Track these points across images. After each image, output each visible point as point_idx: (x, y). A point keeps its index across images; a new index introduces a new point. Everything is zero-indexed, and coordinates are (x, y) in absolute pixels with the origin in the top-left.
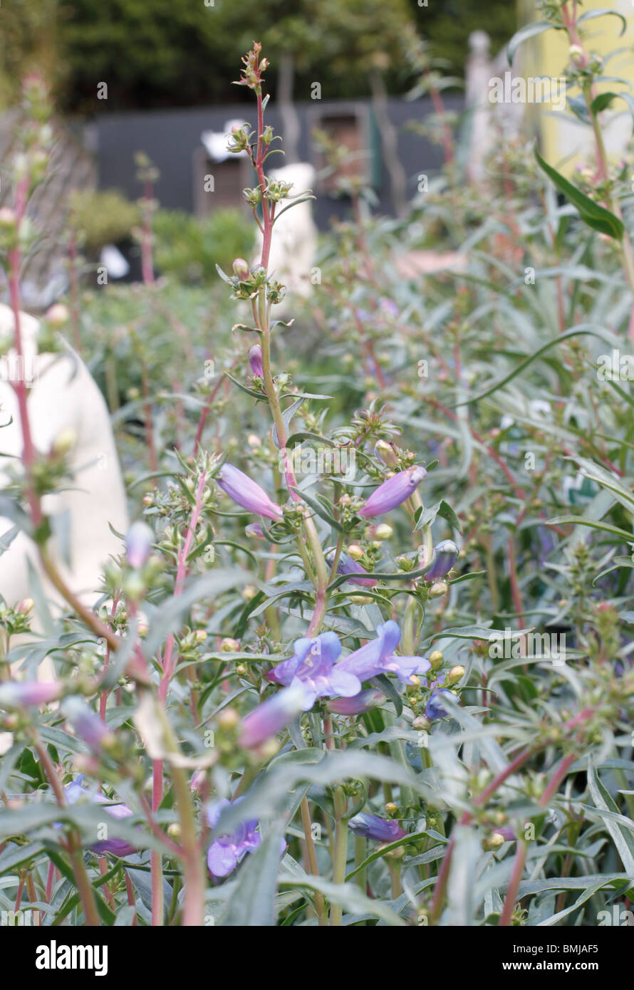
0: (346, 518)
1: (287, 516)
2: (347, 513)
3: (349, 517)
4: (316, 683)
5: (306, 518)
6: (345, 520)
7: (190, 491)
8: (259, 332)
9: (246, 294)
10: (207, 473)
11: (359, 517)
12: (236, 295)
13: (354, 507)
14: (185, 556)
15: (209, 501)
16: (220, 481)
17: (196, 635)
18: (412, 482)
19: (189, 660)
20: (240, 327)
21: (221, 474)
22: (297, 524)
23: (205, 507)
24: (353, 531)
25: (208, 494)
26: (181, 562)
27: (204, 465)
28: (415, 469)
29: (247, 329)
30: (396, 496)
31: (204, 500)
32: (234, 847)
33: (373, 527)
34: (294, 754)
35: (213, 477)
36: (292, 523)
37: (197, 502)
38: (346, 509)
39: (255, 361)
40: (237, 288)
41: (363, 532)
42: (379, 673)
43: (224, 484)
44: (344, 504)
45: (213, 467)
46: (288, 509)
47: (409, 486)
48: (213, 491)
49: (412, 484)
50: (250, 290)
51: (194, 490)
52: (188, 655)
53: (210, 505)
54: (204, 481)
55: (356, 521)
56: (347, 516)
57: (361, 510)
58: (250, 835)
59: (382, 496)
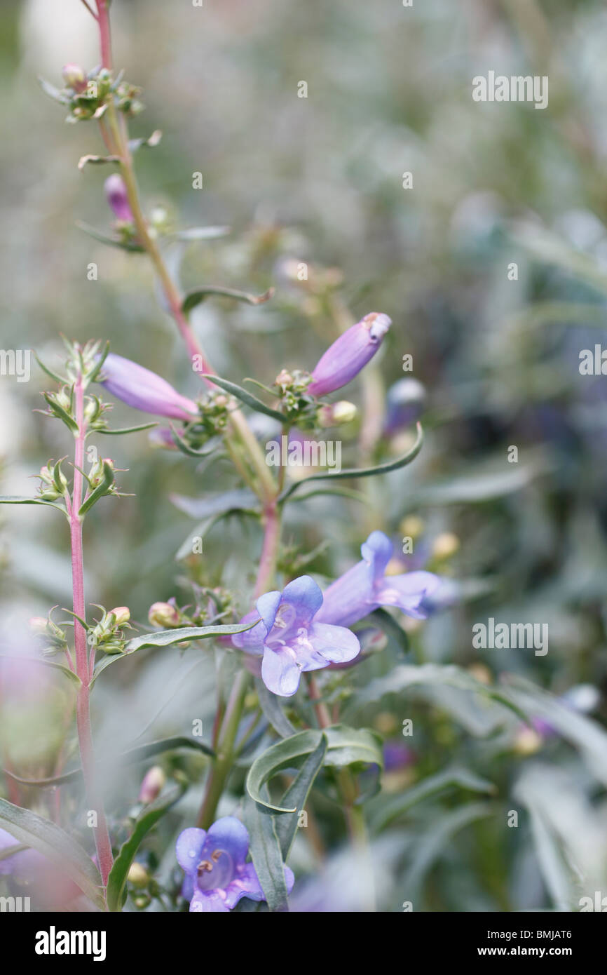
0: (291, 405)
1: (205, 414)
2: (290, 397)
3: (294, 403)
4: (295, 650)
5: (232, 411)
6: (290, 409)
7: (65, 410)
8: (117, 162)
9: (88, 111)
10: (84, 376)
11: (306, 398)
12: (75, 116)
13: (298, 387)
14: (77, 507)
15: (94, 418)
16: (104, 383)
17: (114, 617)
18: (374, 337)
19: (112, 654)
20: (90, 161)
21: (103, 373)
22: (222, 422)
23: (93, 428)
24: (301, 418)
25: (91, 408)
26: (73, 516)
27: (77, 365)
28: (373, 319)
29: (100, 162)
30: (354, 362)
31: (88, 419)
32: (222, 894)
33: (329, 409)
34: (279, 747)
35: (93, 380)
36: (215, 421)
37: (79, 426)
38: (289, 393)
39: (117, 200)
40: (74, 106)
41: (315, 418)
42: (375, 608)
43: (110, 386)
44: (284, 386)
45: (91, 367)
46: (204, 403)
47: (371, 344)
48: (98, 404)
49: (375, 342)
50: (94, 105)
51: (71, 408)
52: (109, 648)
53: (97, 424)
54: (81, 390)
55: (302, 404)
56: (291, 401)
57: (308, 388)
58: (240, 868)
59: (335, 363)
